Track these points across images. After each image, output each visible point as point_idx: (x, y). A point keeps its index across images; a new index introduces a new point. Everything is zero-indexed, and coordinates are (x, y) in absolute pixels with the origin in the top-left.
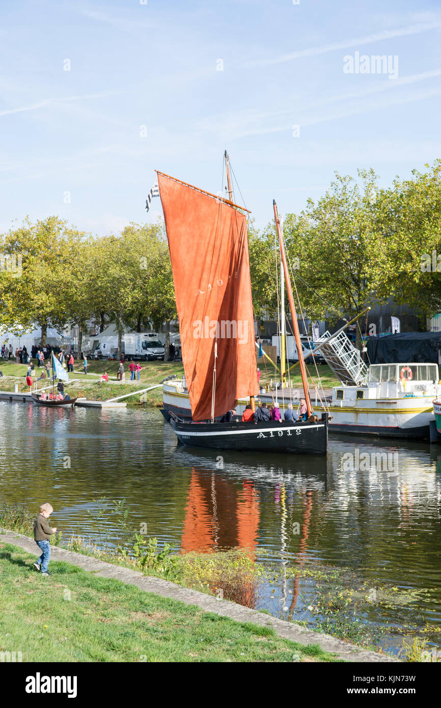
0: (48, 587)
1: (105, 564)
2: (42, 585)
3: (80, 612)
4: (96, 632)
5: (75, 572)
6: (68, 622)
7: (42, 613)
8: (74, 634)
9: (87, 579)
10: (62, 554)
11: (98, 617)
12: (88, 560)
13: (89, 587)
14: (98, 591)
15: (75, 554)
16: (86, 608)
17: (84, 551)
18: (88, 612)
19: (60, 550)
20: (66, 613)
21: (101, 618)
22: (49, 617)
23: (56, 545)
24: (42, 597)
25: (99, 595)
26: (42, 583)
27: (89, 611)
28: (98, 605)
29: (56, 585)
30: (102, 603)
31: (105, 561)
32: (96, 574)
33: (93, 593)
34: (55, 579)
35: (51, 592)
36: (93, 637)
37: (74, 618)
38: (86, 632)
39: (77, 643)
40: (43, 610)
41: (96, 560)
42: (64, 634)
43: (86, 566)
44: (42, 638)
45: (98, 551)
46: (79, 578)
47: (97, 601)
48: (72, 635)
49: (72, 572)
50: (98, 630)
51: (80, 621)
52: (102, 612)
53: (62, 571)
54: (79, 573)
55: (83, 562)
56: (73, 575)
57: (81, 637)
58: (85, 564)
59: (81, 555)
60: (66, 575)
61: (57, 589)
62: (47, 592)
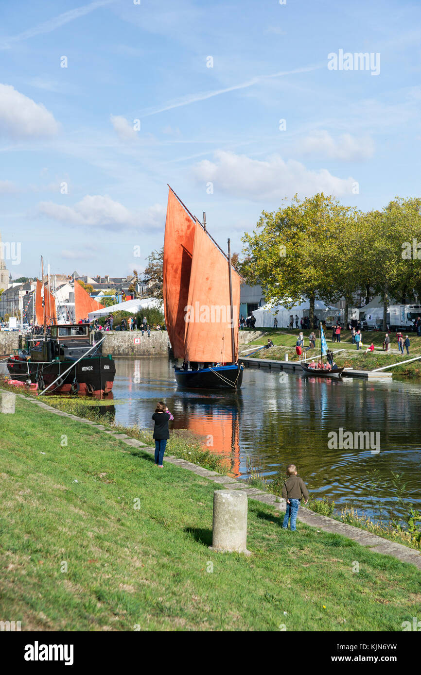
0: (324, 561)
1: (380, 539)
2: (318, 558)
3: (357, 590)
4: (375, 614)
5: (350, 545)
6: (346, 601)
7: (319, 589)
8: (352, 614)
9: (363, 554)
10: (336, 525)
11: (376, 597)
12: (362, 534)
13: (365, 563)
14: (375, 568)
15: (349, 527)
16: (363, 586)
17: (358, 524)
18: (365, 591)
19: (334, 522)
20: (344, 590)
21: (379, 598)
22: (325, 593)
23: (329, 515)
24: (318, 571)
25: (376, 572)
26: (317, 555)
27: (367, 590)
28: (375, 583)
29: (331, 558)
30: (379, 582)
31: (380, 536)
32: (370, 549)
33: (369, 570)
34: (330, 552)
35: (327, 566)
36: (372, 619)
37: (351, 596)
38: (364, 613)
39: (357, 625)
40: (320, 586)
41: (371, 534)
42: (342, 614)
43: (361, 540)
44: (320, 619)
45: (372, 525)
46: (354, 552)
47: (374, 579)
48: (350, 615)
49: (347, 546)
50: (376, 612)
51: (358, 601)
52: (380, 592)
53: (336, 544)
54: (354, 548)
55: (358, 536)
56: (348, 548)
57: (360, 618)
58: (359, 537)
59: (355, 529)
60: (341, 548)
61: (333, 563)
62: (323, 566)
